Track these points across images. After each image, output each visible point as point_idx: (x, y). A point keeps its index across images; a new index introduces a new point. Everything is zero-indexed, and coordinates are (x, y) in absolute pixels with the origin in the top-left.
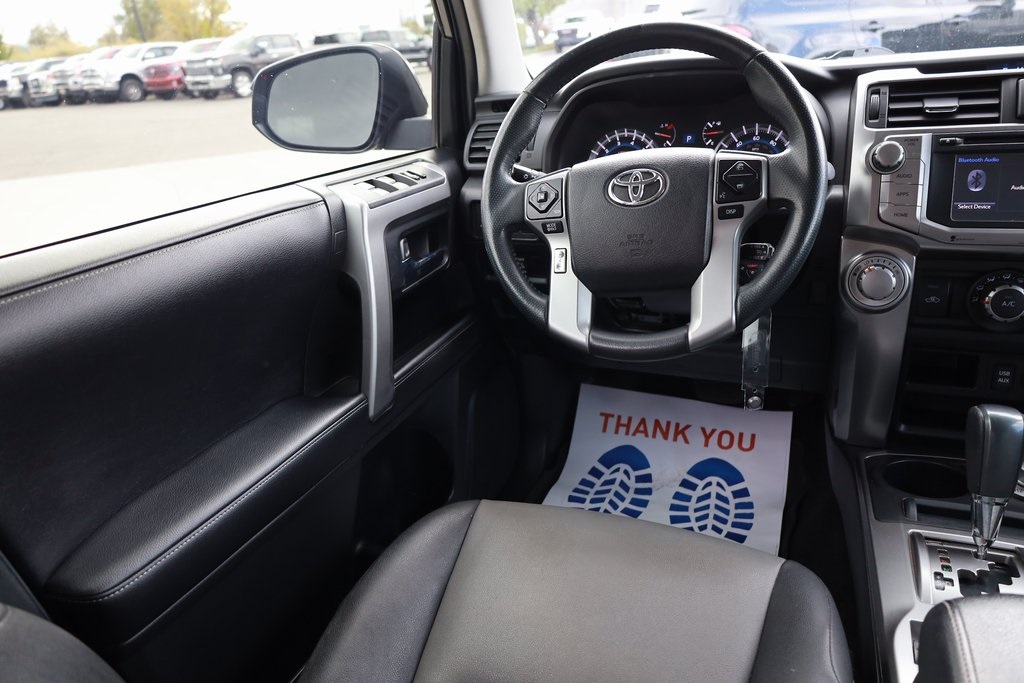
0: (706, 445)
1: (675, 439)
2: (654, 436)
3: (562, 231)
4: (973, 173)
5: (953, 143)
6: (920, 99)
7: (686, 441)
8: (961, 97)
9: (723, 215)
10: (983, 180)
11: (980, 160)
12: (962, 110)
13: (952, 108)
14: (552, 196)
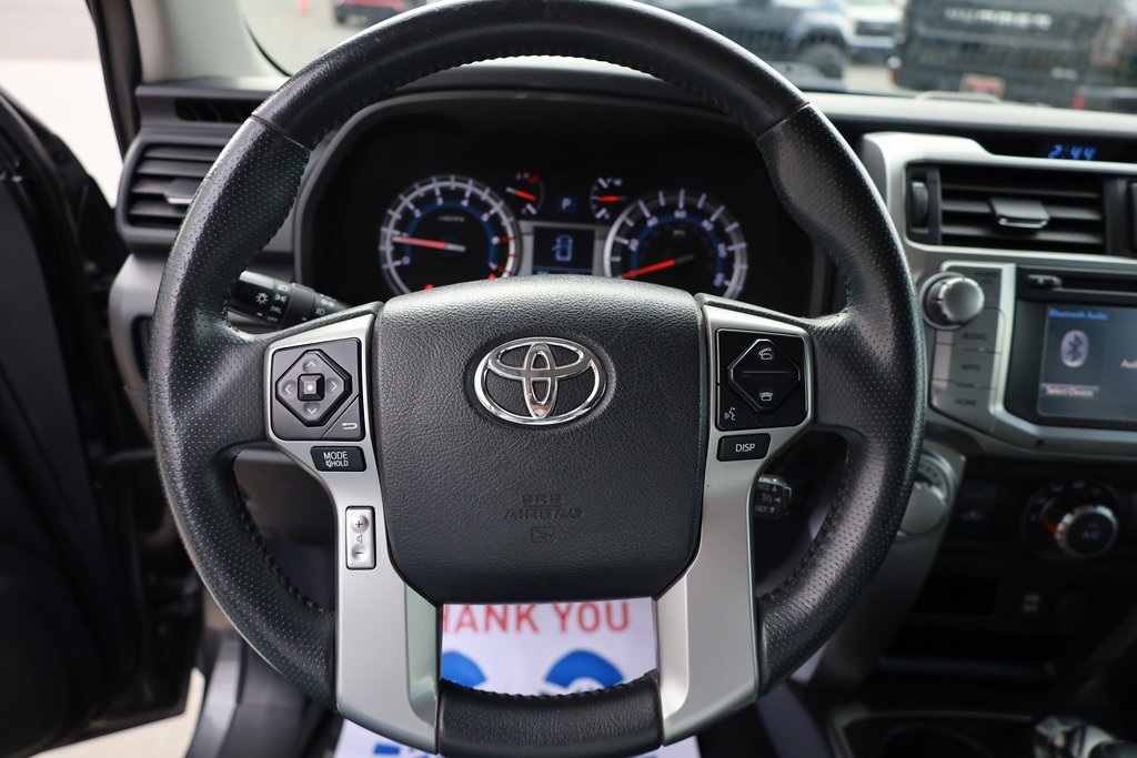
0: (563, 628)
1: (518, 628)
2: (487, 627)
3: (364, 468)
4: (1070, 337)
5: (1049, 285)
6: (984, 198)
7: (534, 628)
8: (1047, 202)
9: (727, 453)
10: (1083, 349)
11: (1081, 315)
12: (1054, 224)
13: (1037, 221)
14: (336, 389)
